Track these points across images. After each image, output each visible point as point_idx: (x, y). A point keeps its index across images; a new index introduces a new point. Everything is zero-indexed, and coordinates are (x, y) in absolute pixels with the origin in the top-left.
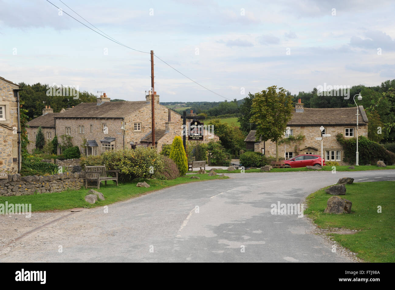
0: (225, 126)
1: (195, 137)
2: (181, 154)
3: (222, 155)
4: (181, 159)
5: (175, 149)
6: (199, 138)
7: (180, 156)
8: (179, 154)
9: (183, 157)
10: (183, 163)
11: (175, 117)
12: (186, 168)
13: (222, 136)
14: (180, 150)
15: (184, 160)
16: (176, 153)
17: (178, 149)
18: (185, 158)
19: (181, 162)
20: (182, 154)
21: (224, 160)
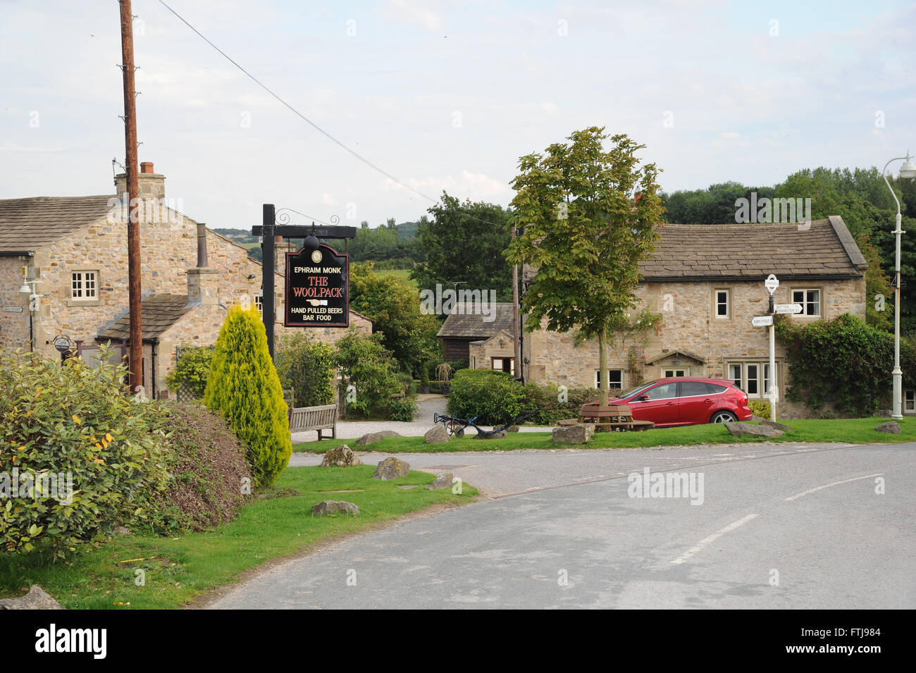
0: (386, 287)
1: (315, 315)
2: (259, 386)
3: (388, 380)
4: (257, 411)
5: (232, 367)
6: (329, 318)
7: (255, 397)
8: (252, 387)
9: (268, 402)
10: (268, 430)
12: (281, 450)
13: (381, 319)
14: (254, 368)
15: (274, 416)
16: (237, 381)
17: (244, 366)
18: (277, 405)
19: (258, 423)
20: (263, 388)
21: (394, 398)
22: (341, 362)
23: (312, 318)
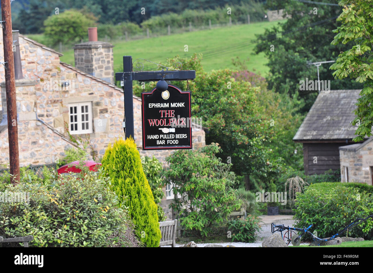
0: (219, 85)
1: (166, 140)
2: (138, 193)
3: (226, 197)
4: (138, 210)
5: (120, 181)
6: (177, 142)
7: (136, 200)
8: (134, 194)
9: (145, 203)
10: (146, 222)
11: (30, 60)
12: (154, 235)
13: (215, 126)
14: (134, 181)
15: (149, 213)
16: (124, 190)
17: (128, 180)
18: (151, 205)
19: (139, 217)
20: (141, 194)
21: (235, 217)
22: (172, 178)
23: (163, 142)
